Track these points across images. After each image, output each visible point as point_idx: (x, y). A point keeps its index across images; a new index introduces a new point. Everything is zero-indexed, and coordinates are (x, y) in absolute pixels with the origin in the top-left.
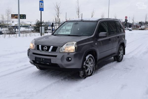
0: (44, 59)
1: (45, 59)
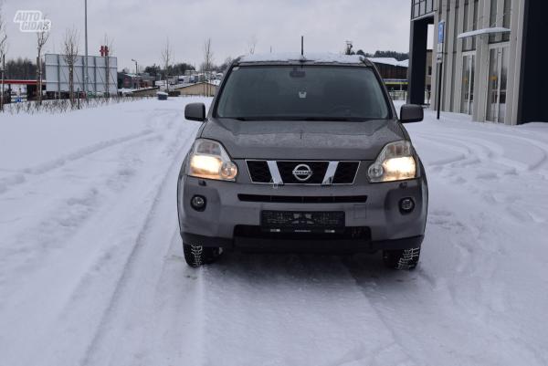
0: (309, 216)
1: (315, 214)
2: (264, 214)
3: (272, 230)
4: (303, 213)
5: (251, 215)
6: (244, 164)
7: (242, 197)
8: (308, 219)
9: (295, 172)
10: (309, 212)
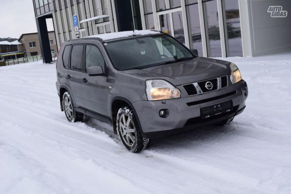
2: (201, 110)
3: (206, 117)
4: (217, 105)
5: (195, 112)
6: (182, 87)
7: (189, 104)
8: (219, 107)
9: (206, 86)
10: (219, 104)
